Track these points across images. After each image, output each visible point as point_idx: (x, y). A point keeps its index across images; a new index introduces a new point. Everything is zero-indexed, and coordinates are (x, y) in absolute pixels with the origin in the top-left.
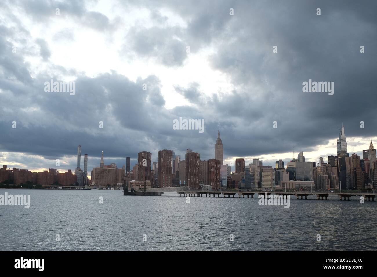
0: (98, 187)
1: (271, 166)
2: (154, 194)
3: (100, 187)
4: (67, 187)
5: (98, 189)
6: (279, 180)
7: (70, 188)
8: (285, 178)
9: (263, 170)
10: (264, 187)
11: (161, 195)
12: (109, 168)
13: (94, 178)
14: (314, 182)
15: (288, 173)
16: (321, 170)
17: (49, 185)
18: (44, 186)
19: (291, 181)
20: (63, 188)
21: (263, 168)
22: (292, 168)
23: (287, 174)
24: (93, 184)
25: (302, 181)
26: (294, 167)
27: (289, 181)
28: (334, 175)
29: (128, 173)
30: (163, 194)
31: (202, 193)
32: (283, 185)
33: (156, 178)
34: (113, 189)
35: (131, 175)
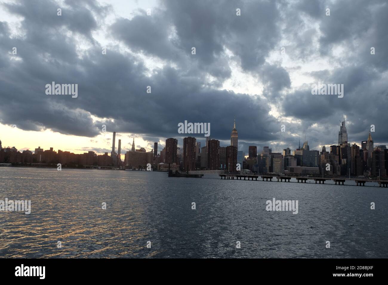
0: (131, 168)
1: (281, 154)
2: (196, 176)
3: (133, 167)
4: (105, 168)
5: (132, 170)
6: (288, 166)
7: (107, 168)
8: (293, 164)
9: (274, 157)
10: (274, 171)
11: (201, 177)
12: (140, 152)
13: (128, 160)
14: (318, 168)
15: (296, 159)
16: (325, 157)
17: (90, 165)
18: (85, 166)
19: (298, 166)
20: (101, 168)
21: (274, 155)
22: (299, 155)
23: (295, 161)
24: (127, 165)
25: (308, 166)
26: (301, 154)
27: (297, 167)
28: (337, 162)
29: (156, 156)
30: (203, 176)
31: (241, 177)
32: (292, 170)
33: (181, 162)
34: (145, 170)
35: (159, 158)
